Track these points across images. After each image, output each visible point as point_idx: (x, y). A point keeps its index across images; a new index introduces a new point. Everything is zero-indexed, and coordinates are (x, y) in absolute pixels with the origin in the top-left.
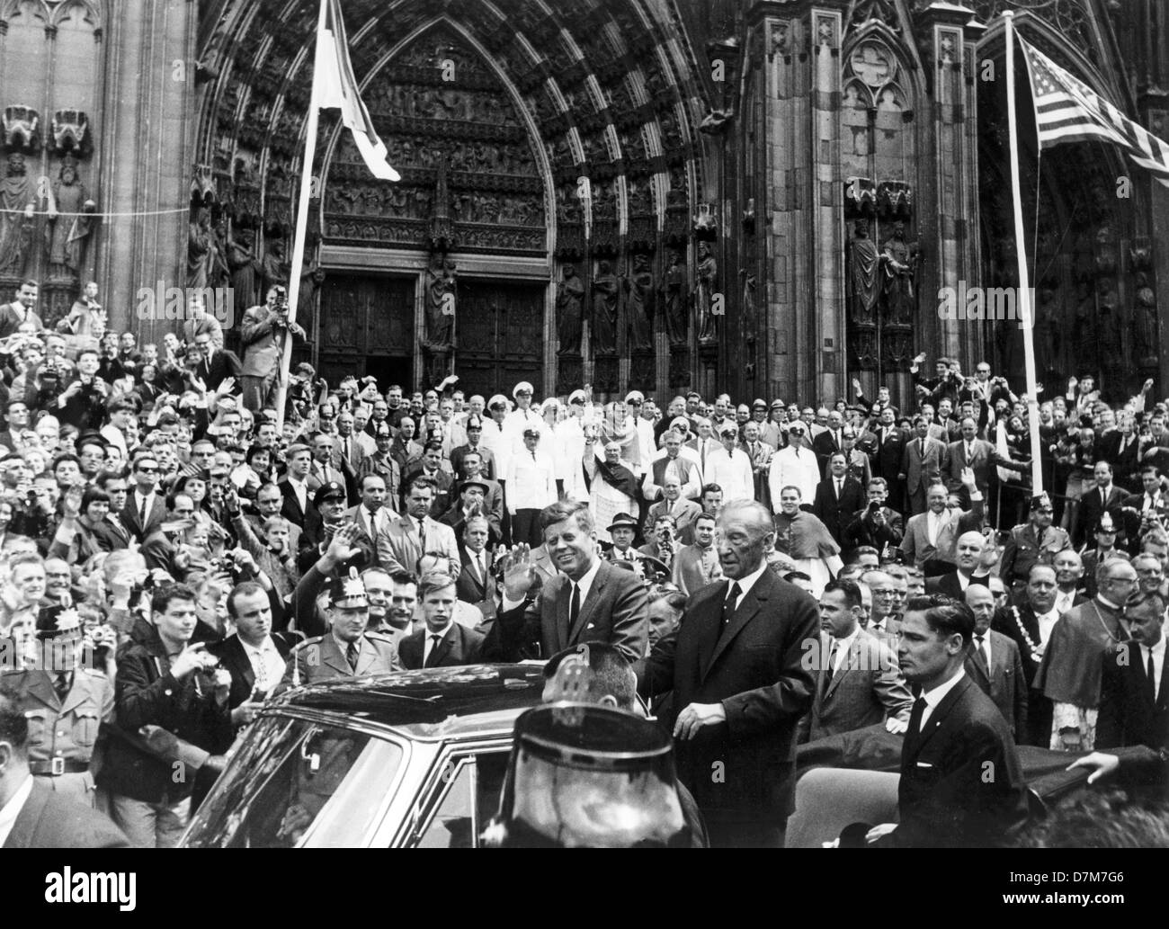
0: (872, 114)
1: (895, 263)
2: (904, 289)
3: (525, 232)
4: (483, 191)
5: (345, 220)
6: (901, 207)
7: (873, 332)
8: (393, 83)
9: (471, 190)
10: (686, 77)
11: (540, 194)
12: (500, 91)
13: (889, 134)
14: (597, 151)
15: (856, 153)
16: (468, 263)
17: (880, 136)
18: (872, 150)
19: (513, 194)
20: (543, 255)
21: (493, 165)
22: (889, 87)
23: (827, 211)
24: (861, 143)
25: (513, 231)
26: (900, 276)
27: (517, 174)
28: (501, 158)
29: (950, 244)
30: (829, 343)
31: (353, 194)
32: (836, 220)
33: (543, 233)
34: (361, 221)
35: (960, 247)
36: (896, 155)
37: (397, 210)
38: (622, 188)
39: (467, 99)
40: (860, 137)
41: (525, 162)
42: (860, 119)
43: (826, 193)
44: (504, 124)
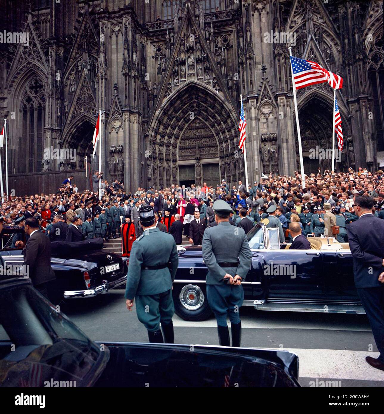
0: (267, 119)
1: (272, 150)
2: (275, 155)
3: (215, 154)
4: (206, 147)
5: (182, 156)
6: (273, 138)
7: (269, 166)
8: (189, 130)
9: (204, 147)
10: (236, 118)
11: (217, 146)
12: (208, 128)
13: (272, 123)
14: (225, 136)
15: (264, 128)
16: (204, 161)
17: (270, 124)
18: (268, 127)
19: (212, 147)
20: (218, 158)
21: (208, 141)
22: (271, 113)
23: (255, 142)
24: (265, 126)
25: (212, 154)
26: (274, 153)
27: (212, 143)
28: (209, 140)
29: (285, 144)
30: (257, 169)
31: (183, 151)
32: (257, 143)
33: (218, 153)
34: (185, 156)
35: (287, 145)
36: (274, 127)
37: (191, 153)
38: (229, 143)
39: (202, 130)
40: (265, 124)
41: (214, 140)
42: (265, 120)
43: (255, 138)
44: (209, 134)
